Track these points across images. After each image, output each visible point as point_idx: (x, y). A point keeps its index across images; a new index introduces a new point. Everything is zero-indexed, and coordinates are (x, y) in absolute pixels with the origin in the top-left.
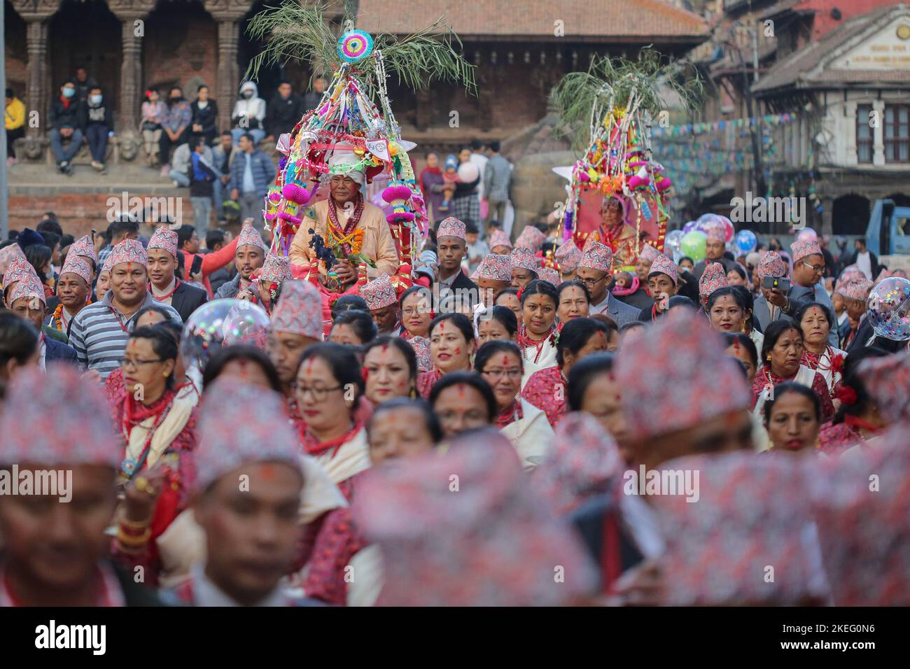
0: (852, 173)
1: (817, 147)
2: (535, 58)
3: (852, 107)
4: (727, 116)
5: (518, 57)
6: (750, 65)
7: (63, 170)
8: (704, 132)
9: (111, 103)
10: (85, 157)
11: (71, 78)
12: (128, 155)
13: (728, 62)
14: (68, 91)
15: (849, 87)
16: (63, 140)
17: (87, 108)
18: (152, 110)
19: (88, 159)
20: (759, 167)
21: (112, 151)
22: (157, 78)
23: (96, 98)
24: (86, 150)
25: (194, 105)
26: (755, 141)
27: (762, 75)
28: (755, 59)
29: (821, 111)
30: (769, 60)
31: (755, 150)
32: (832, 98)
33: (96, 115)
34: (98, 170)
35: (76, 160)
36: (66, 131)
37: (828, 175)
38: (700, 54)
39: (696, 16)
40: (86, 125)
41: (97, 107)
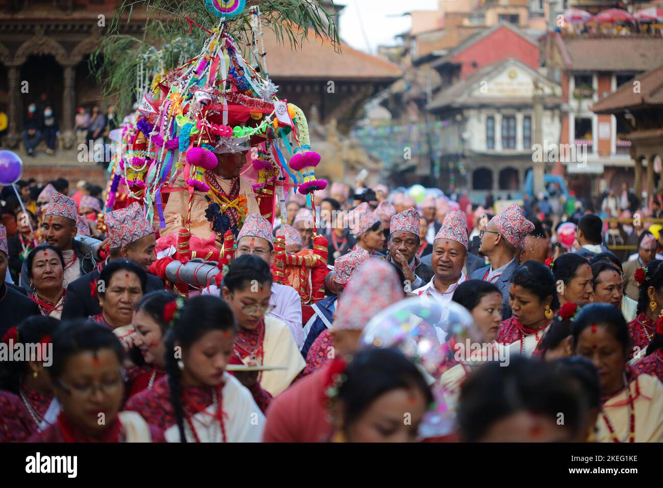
0: (483, 156)
1: (463, 141)
2: (303, 90)
3: (483, 117)
4: (413, 123)
5: (294, 89)
6: (425, 94)
7: (30, 155)
8: (400, 133)
9: (58, 115)
10: (42, 146)
12: (68, 145)
13: (414, 92)
14: (32, 109)
15: (482, 106)
16: (30, 137)
17: (43, 118)
18: (81, 119)
19: (45, 147)
20: (431, 153)
21: (58, 144)
22: (84, 100)
23: (48, 112)
24: (43, 143)
25: (106, 117)
26: (429, 138)
27: (433, 98)
28: (429, 90)
29: (465, 120)
30: (436, 91)
31: (429, 142)
32: (472, 113)
33: (49, 122)
34: (50, 155)
36: (32, 132)
37: (470, 157)
38: (397, 87)
39: (395, 65)
40: (43, 128)
41: (49, 118)
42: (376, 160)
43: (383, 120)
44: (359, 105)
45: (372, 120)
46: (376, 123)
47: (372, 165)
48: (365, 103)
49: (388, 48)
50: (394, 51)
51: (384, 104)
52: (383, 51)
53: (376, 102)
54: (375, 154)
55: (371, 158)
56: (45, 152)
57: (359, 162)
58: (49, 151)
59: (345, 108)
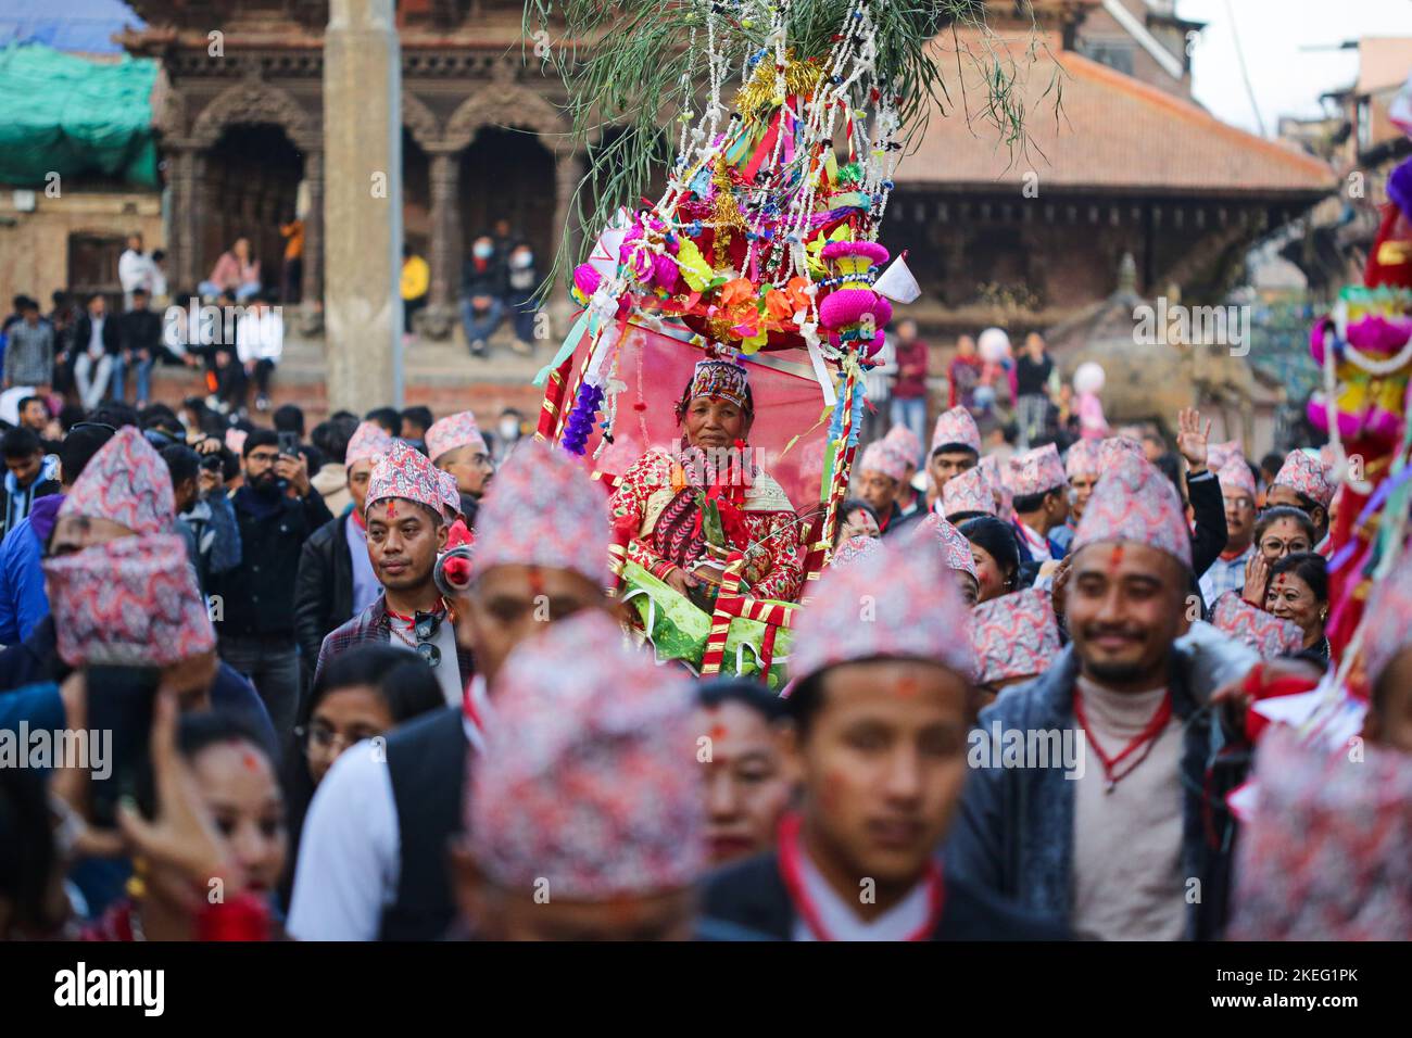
2: (1104, 215)
5: (1083, 214)
7: (478, 353)
10: (506, 336)
11: (488, 232)
13: (1363, 225)
14: (482, 249)
16: (477, 314)
17: (508, 272)
23: (523, 258)
24: (507, 327)
33: (521, 281)
34: (521, 354)
35: (496, 339)
36: (481, 302)
38: (1324, 214)
39: (1320, 162)
40: (508, 293)
41: (522, 270)
42: (1270, 383)
43: (1287, 289)
44: (1234, 254)
45: (1261, 291)
46: (1269, 298)
47: (1261, 394)
48: (1250, 250)
49: (1301, 123)
50: (1318, 132)
51: (1292, 253)
52: (1291, 129)
53: (1272, 248)
54: (1267, 367)
55: (1259, 376)
56: (509, 348)
57: (1230, 385)
58: (520, 345)
59: (1201, 261)
